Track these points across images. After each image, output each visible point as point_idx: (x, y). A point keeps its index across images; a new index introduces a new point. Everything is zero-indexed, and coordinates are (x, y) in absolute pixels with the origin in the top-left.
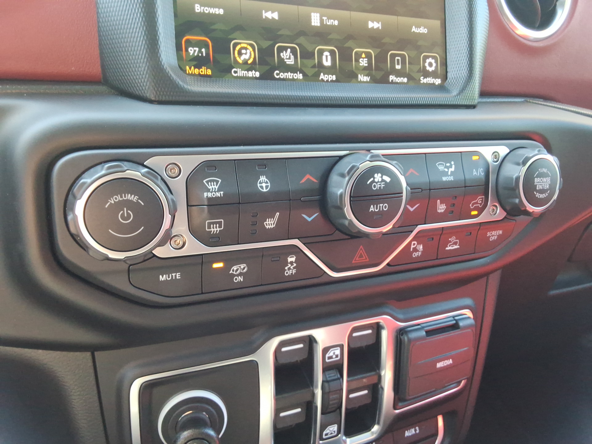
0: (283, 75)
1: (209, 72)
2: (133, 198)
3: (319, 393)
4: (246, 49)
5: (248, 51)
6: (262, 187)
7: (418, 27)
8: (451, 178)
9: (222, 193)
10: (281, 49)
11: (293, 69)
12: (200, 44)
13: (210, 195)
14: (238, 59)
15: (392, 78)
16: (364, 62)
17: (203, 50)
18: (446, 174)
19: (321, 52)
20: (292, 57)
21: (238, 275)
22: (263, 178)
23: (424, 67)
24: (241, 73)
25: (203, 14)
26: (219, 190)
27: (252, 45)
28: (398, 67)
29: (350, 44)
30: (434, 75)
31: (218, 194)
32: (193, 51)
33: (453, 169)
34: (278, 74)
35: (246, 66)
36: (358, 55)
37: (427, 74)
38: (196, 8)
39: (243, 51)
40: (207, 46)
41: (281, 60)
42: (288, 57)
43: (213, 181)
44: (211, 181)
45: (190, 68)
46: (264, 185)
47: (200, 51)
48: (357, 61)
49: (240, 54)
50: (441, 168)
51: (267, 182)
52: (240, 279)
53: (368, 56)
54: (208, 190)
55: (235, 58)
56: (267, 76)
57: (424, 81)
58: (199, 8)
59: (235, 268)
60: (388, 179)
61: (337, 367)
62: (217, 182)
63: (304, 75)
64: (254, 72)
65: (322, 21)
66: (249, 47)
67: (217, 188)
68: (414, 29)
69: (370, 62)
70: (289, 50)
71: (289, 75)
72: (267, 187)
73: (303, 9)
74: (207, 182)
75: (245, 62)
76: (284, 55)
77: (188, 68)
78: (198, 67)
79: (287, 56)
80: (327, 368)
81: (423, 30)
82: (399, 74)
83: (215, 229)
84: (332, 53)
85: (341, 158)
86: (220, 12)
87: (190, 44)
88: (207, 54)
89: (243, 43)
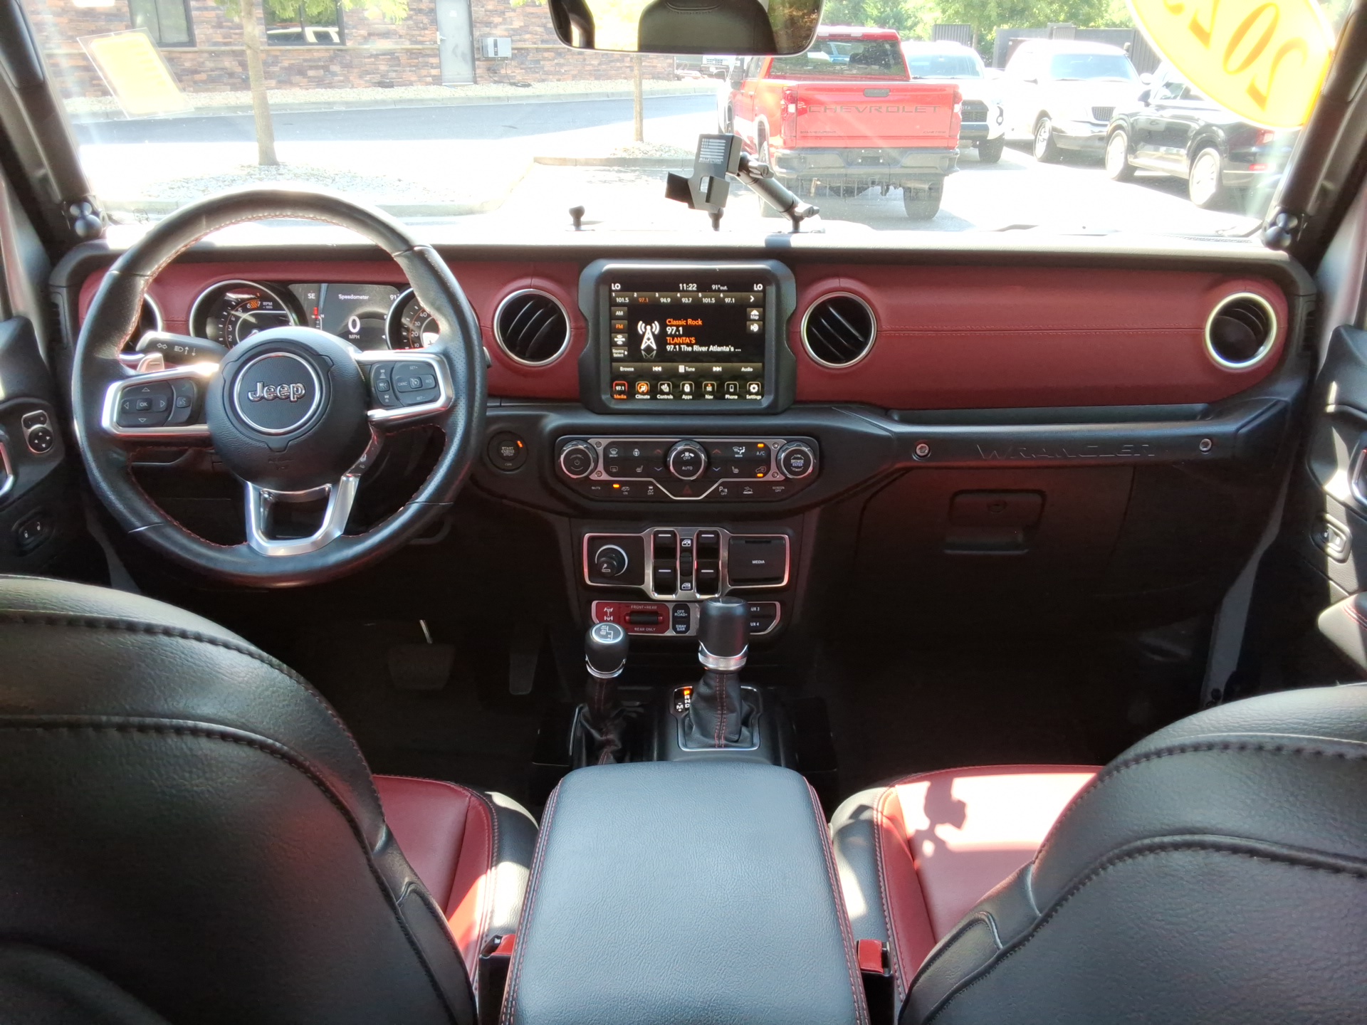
0: (662, 397)
1: (625, 397)
2: (579, 456)
3: (679, 564)
4: (644, 386)
7: (746, 367)
8: (741, 456)
10: (662, 385)
11: (667, 394)
12: (621, 385)
13: (613, 455)
14: (639, 390)
15: (727, 396)
16: (709, 389)
17: (623, 387)
18: (738, 453)
19: (684, 385)
20: (668, 388)
21: (625, 491)
23: (749, 390)
24: (640, 396)
25: (624, 372)
26: (617, 454)
27: (647, 384)
28: (732, 390)
29: (701, 380)
30: (756, 394)
31: (617, 456)
32: (618, 388)
33: (743, 451)
34: (659, 396)
35: (643, 394)
36: (706, 385)
37: (751, 394)
39: (642, 387)
40: (624, 385)
41: (661, 389)
42: (665, 388)
43: (616, 450)
44: (614, 450)
45: (616, 396)
47: (621, 388)
48: (705, 388)
49: (640, 388)
50: (736, 450)
51: (638, 452)
52: (626, 493)
53: (713, 385)
57: (748, 397)
59: (624, 488)
60: (692, 455)
61: (689, 550)
63: (674, 397)
64: (647, 396)
65: (685, 369)
68: (743, 369)
69: (713, 388)
70: (666, 385)
71: (665, 397)
73: (675, 364)
74: (611, 450)
75: (643, 392)
76: (663, 387)
77: (614, 395)
78: (620, 395)
80: (683, 550)
81: (749, 369)
82: (731, 394)
83: (614, 470)
84: (691, 385)
85: (676, 442)
86: (632, 369)
87: (617, 385)
88: (625, 389)
89: (643, 383)
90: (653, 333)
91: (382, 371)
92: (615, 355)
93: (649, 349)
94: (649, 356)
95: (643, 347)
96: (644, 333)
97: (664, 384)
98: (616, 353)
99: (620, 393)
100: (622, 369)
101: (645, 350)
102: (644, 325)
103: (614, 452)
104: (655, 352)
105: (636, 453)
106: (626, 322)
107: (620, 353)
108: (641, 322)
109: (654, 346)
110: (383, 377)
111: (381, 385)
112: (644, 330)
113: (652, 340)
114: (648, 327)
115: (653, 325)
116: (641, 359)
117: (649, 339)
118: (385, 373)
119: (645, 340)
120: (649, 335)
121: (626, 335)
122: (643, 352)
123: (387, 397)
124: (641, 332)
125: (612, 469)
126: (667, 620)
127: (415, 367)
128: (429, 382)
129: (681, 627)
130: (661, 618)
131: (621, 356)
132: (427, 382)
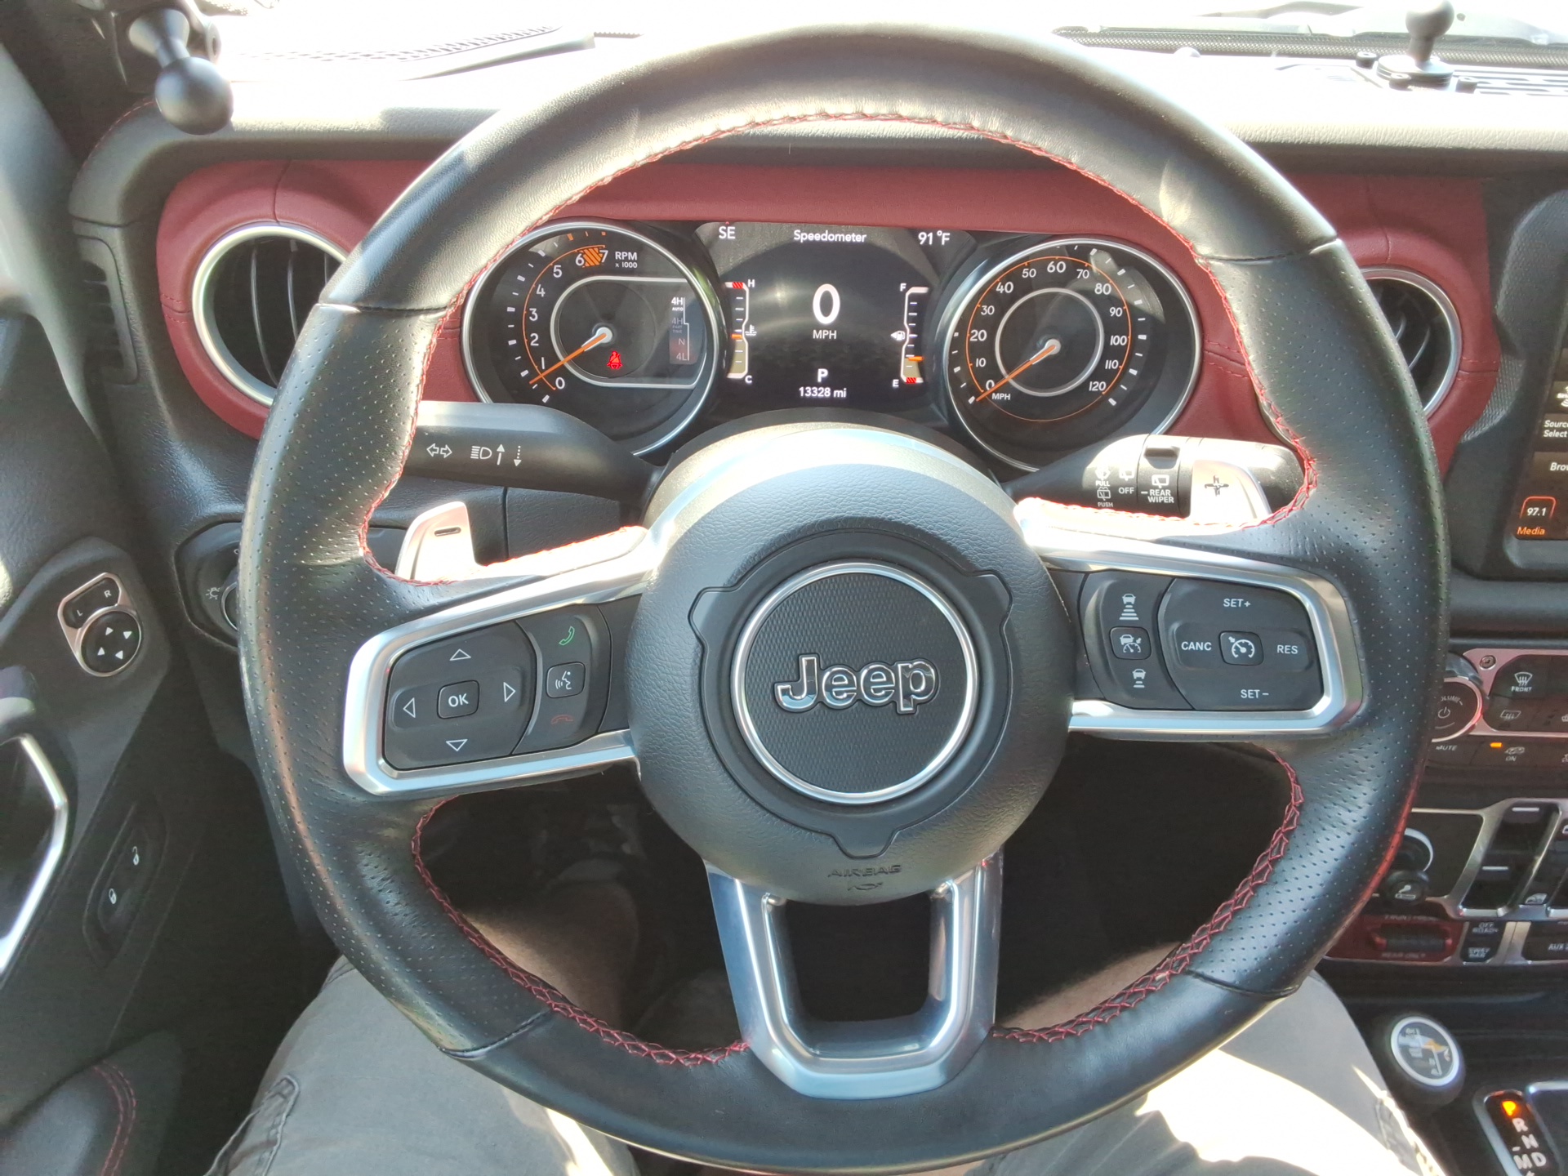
1: (1543, 532)
2: (1454, 699)
3: (1539, 860)
9: (1530, 688)
12: (1540, 504)
13: (1517, 689)
17: (1544, 510)
21: (1512, 755)
25: (1558, 473)
26: (1528, 685)
31: (1526, 689)
32: (1531, 511)
38: (1552, 466)
40: (1549, 507)
43: (1525, 675)
44: (1522, 675)
45: (1522, 529)
47: (1540, 512)
52: (1513, 759)
54: (1517, 684)
59: (1512, 749)
62: (1528, 676)
67: (1526, 682)
74: (1518, 677)
77: (1520, 528)
78: (1531, 527)
80: (1559, 839)
83: (1508, 717)
87: (1531, 504)
88: (1548, 513)
91: (1129, 599)
92: (1547, 434)
98: (1552, 429)
99: (1533, 522)
100: (1554, 467)
103: (1523, 681)
107: (1561, 429)
110: (1129, 615)
111: (1126, 640)
118: (1136, 606)
123: (1139, 674)
125: (1504, 715)
126: (1456, 942)
127: (1243, 603)
128: (1284, 650)
129: (1477, 952)
130: (1449, 941)
131: (1561, 436)
132: (1281, 650)
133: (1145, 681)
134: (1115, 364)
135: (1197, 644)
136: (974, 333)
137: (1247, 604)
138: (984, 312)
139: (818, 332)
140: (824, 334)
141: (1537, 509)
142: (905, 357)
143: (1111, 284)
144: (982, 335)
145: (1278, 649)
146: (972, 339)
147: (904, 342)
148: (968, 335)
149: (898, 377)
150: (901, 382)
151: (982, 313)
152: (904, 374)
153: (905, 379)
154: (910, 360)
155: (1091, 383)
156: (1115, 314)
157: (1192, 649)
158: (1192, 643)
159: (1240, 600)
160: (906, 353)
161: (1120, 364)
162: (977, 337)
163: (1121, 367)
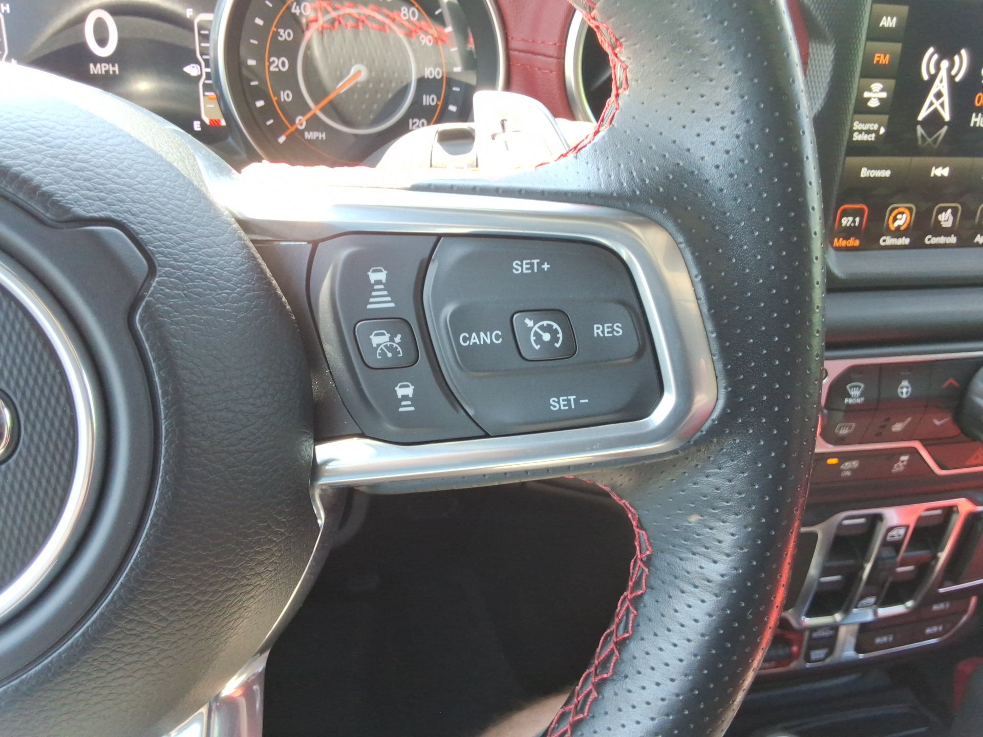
0: (935, 240)
1: (857, 243)
3: (868, 567)
4: (902, 213)
5: (905, 216)
6: (902, 393)
9: (862, 399)
10: (941, 210)
11: (947, 232)
12: (856, 213)
13: (851, 401)
14: (891, 225)
17: (857, 219)
20: (951, 218)
21: (847, 470)
22: (905, 383)
24: (889, 241)
25: (868, 179)
26: (860, 396)
27: (910, 209)
31: (859, 401)
32: (846, 221)
34: (929, 239)
35: (898, 233)
38: (862, 173)
39: (899, 216)
40: (861, 215)
41: (938, 222)
42: (946, 219)
43: (856, 386)
44: (854, 387)
45: (838, 240)
46: (904, 390)
47: (854, 221)
49: (895, 219)
51: (907, 387)
52: (848, 474)
54: (849, 396)
55: (888, 225)
56: (917, 244)
58: (865, 172)
59: (847, 464)
61: (897, 545)
62: (860, 387)
63: (959, 238)
64: (904, 238)
66: (907, 212)
67: (859, 393)
70: (949, 211)
71: (942, 240)
72: (907, 393)
73: (978, 160)
74: (851, 388)
75: (898, 229)
76: (942, 217)
77: (836, 240)
78: (847, 238)
79: (945, 217)
80: (885, 543)
83: (844, 432)
86: (887, 173)
87: (846, 213)
88: (861, 222)
89: (902, 207)
90: (951, 78)
91: (377, 276)
92: (857, 137)
93: (935, 118)
94: (929, 140)
95: (922, 115)
96: (933, 78)
97: (945, 209)
98: (860, 132)
99: (850, 232)
100: (865, 173)
101: (924, 123)
102: (936, 57)
103: (855, 392)
104: (945, 128)
105: (905, 390)
106: (897, 47)
107: (868, 132)
108: (931, 50)
109: (946, 115)
110: (380, 301)
111: (380, 340)
112: (933, 71)
113: (946, 98)
114: (945, 64)
115: (956, 58)
116: (912, 149)
117: (939, 95)
118: (389, 286)
119: (931, 97)
120: (941, 85)
121: (892, 82)
122: (920, 130)
123: (404, 391)
124: (926, 77)
125: (839, 429)
126: (800, 647)
127: (539, 265)
128: (603, 332)
129: (817, 654)
130: (795, 649)
131: (869, 139)
132: (599, 331)
133: (414, 400)
134: (433, 100)
135: (482, 334)
136: (274, 62)
137: (546, 266)
138: (281, 36)
139: (95, 66)
140: (103, 69)
141: (851, 219)
142: (204, 95)
143: (417, 8)
144: (283, 64)
145: (596, 331)
146: (272, 68)
147: (199, 77)
148: (267, 64)
149: (199, 118)
150: (203, 124)
151: (279, 38)
152: (206, 115)
153: (207, 121)
154: (210, 99)
155: (411, 121)
156: (426, 43)
157: (475, 343)
158: (474, 335)
159: (535, 261)
160: (204, 91)
161: (438, 99)
162: (277, 66)
163: (440, 103)
